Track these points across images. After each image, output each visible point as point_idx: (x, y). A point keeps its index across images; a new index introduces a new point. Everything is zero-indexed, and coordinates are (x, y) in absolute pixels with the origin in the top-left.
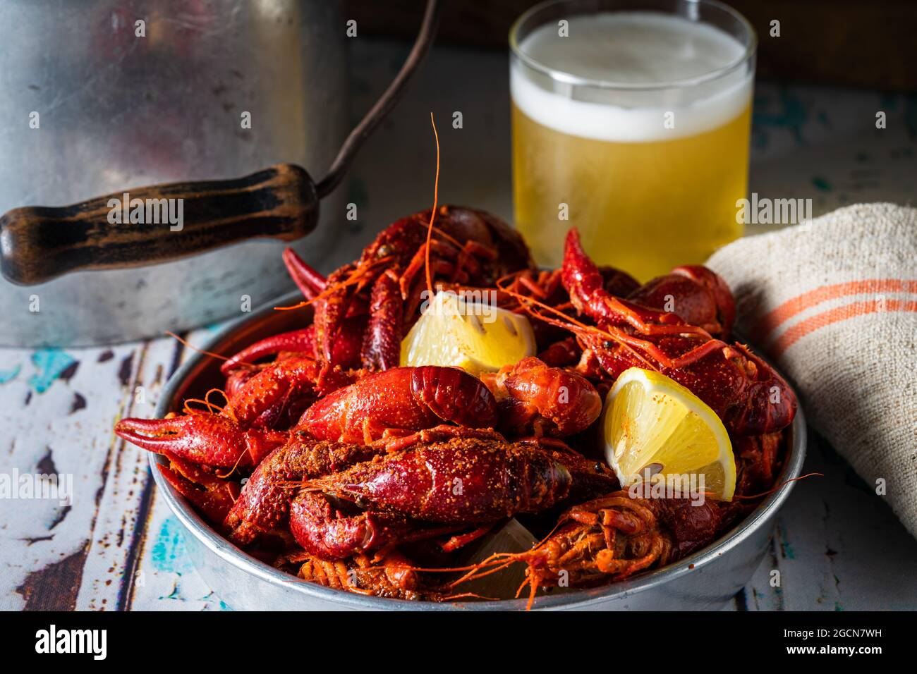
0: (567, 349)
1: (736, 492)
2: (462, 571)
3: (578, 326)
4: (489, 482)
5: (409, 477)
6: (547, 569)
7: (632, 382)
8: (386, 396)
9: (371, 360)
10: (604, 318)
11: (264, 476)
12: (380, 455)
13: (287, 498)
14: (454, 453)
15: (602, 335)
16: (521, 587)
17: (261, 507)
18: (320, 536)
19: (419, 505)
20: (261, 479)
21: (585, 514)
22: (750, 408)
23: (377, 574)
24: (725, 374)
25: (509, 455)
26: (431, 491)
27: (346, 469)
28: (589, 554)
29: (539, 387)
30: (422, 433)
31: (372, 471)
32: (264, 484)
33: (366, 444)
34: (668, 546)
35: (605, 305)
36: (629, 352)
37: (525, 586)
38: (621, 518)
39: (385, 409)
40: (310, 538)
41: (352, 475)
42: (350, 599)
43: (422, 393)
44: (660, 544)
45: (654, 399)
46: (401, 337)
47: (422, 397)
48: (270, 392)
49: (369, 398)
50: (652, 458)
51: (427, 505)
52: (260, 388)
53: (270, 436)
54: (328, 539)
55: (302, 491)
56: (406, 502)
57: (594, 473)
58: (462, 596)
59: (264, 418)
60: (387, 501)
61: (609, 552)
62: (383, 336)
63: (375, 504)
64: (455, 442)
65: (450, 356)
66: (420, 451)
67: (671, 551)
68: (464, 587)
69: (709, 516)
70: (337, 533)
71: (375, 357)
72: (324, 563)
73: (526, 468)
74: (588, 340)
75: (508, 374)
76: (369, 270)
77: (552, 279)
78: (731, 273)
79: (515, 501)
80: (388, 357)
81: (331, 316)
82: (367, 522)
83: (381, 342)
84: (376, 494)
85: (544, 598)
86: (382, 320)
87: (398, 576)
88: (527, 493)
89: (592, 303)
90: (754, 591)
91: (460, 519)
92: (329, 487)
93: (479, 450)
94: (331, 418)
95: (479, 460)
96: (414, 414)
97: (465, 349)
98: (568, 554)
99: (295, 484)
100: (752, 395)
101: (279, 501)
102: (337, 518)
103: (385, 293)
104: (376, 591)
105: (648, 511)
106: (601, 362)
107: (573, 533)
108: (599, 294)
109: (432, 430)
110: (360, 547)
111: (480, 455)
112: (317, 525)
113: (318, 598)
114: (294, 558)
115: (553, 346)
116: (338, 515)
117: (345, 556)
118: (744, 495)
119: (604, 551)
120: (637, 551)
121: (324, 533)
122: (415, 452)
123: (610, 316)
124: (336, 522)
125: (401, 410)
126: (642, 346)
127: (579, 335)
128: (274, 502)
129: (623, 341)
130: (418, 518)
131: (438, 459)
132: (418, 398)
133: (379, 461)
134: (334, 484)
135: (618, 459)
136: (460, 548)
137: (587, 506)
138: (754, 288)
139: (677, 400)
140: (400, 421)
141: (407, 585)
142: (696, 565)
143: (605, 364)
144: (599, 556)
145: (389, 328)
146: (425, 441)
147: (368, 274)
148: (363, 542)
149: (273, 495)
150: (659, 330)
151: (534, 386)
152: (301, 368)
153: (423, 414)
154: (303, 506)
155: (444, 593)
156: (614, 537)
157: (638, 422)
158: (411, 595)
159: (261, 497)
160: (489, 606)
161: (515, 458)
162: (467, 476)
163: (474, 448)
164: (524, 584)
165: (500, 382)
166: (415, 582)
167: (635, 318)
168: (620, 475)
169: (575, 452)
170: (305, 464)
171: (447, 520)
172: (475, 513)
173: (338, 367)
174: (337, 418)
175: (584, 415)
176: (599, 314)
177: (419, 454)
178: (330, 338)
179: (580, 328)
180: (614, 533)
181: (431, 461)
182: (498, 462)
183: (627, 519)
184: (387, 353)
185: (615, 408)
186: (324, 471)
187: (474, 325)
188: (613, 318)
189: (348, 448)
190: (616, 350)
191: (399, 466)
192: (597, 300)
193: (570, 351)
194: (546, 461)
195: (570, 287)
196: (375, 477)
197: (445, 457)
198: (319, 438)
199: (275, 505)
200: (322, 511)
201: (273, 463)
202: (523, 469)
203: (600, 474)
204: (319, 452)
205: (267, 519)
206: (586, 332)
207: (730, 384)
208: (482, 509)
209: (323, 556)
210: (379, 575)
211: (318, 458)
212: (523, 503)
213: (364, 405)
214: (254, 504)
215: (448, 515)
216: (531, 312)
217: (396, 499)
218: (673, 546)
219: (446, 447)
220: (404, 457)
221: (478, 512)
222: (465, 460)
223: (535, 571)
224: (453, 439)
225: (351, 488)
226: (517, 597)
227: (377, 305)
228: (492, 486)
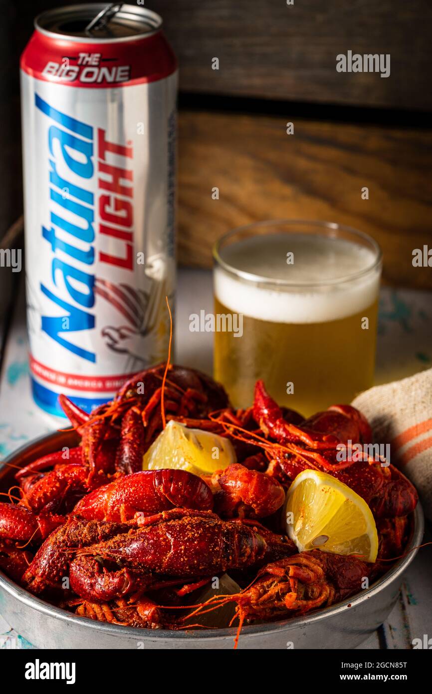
0: (258, 461)
1: (378, 557)
2: (191, 608)
3: (267, 444)
4: (211, 546)
5: (155, 543)
6: (251, 607)
7: (306, 479)
8: (136, 489)
9: (122, 468)
10: (284, 438)
11: (51, 545)
12: (134, 529)
13: (68, 560)
14: (186, 526)
15: (283, 449)
16: (233, 619)
17: (49, 567)
18: (92, 586)
19: (161, 563)
20: (49, 547)
21: (276, 568)
22: (387, 499)
23: (132, 611)
24: (369, 476)
25: (224, 528)
26: (170, 553)
27: (109, 539)
28: (279, 596)
29: (243, 483)
30: (163, 513)
31: (129, 539)
32: (52, 551)
33: (123, 522)
34: (333, 592)
35: (285, 430)
36: (302, 460)
37: (235, 618)
38: (301, 572)
39: (136, 498)
40: (84, 587)
41: (114, 542)
42: (114, 628)
43: (162, 487)
44: (328, 591)
45: (323, 490)
46: (143, 452)
47: (162, 490)
48: (54, 489)
49: (124, 491)
50: (321, 531)
51: (167, 563)
52: (47, 485)
53: (54, 518)
54: (97, 587)
55: (78, 555)
56: (153, 561)
57: (281, 543)
58: (192, 626)
59: (48, 508)
60: (139, 560)
61: (294, 595)
62: (131, 452)
63: (130, 563)
64: (186, 519)
65: (179, 464)
66: (162, 526)
67: (335, 595)
68: (193, 620)
69: (360, 571)
70: (103, 583)
71: (125, 466)
72: (94, 605)
73: (236, 536)
74: (274, 453)
75: (220, 475)
76: (120, 407)
77: (246, 414)
78: (368, 411)
79: (228, 560)
80: (134, 466)
81: (95, 437)
82: (126, 575)
83: (129, 455)
84: (131, 555)
85: (249, 626)
86: (130, 441)
87: (146, 612)
88: (237, 555)
89: (276, 428)
90: (390, 627)
91: (190, 572)
92: (98, 551)
93: (203, 524)
94: (97, 505)
95: (203, 531)
96: (156, 502)
97: (189, 459)
98: (265, 596)
99: (74, 550)
100: (388, 490)
101: (62, 562)
102: (104, 573)
103: (131, 422)
104: (131, 623)
105: (319, 568)
106: (283, 468)
107: (268, 582)
108: (281, 422)
109: (170, 511)
110: (120, 592)
111: (204, 528)
112: (90, 578)
113: (91, 628)
114: (72, 603)
115: (248, 459)
116: (104, 570)
117: (109, 599)
118: (382, 558)
119: (290, 593)
120: (312, 595)
121: (95, 583)
122: (158, 527)
123: (289, 437)
124: (103, 575)
125: (146, 499)
126: (312, 456)
127: (267, 450)
128: (58, 563)
129: (298, 453)
130: (161, 572)
131: (175, 531)
132: (159, 490)
133: (133, 533)
134: (101, 549)
135: (297, 533)
136: (190, 593)
137: (278, 563)
138: (385, 420)
139: (338, 491)
140: (146, 507)
141: (153, 619)
142: (353, 604)
143: (286, 470)
144: (287, 597)
145: (135, 446)
146: (165, 518)
147: (119, 409)
148: (123, 589)
149: (58, 558)
150: (322, 445)
151: (239, 482)
152: (75, 472)
153: (162, 502)
154: (79, 565)
155: (179, 624)
156: (297, 585)
157: (311, 507)
158: (155, 626)
159: (49, 559)
160: (211, 632)
161: (228, 530)
162: (195, 542)
163: (200, 523)
164: (235, 617)
165: (214, 481)
166: (158, 617)
167: (306, 437)
168: (298, 544)
169: (266, 529)
170: (81, 536)
171: (181, 573)
172: (201, 568)
173: (101, 471)
174: (101, 506)
175: (274, 502)
176: (281, 436)
177: (161, 528)
178: (94, 452)
179: (268, 445)
180: (296, 582)
181: (170, 532)
182: (217, 533)
183: (305, 573)
184: (133, 463)
185: (294, 499)
186: (94, 540)
187: (195, 444)
188: (291, 438)
189: (111, 524)
190: (293, 460)
191: (148, 536)
192: (279, 427)
193: (261, 462)
194: (250, 532)
195: (259, 419)
196: (131, 544)
197: (180, 529)
198: (90, 519)
199: (59, 565)
200: (93, 568)
201: (59, 536)
202: (233, 537)
203: (285, 544)
204: (91, 527)
205: (53, 575)
206: (272, 448)
207: (373, 482)
208: (205, 565)
209: (93, 600)
210: (133, 613)
211: (90, 532)
212: (234, 561)
213: (121, 496)
214: (44, 564)
215: (182, 570)
216: (233, 436)
217: (145, 558)
218: (336, 593)
219: (180, 522)
220: (151, 530)
221: (203, 567)
222: (194, 531)
223: (242, 608)
224: (185, 517)
225: (114, 552)
226: (230, 626)
227: (126, 430)
228: (213, 549)
